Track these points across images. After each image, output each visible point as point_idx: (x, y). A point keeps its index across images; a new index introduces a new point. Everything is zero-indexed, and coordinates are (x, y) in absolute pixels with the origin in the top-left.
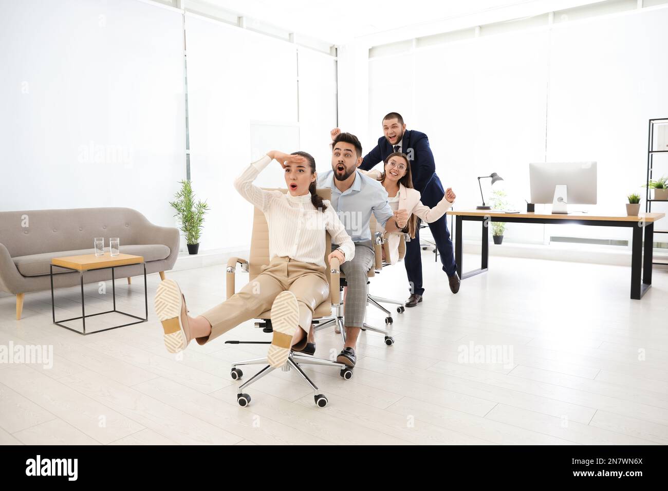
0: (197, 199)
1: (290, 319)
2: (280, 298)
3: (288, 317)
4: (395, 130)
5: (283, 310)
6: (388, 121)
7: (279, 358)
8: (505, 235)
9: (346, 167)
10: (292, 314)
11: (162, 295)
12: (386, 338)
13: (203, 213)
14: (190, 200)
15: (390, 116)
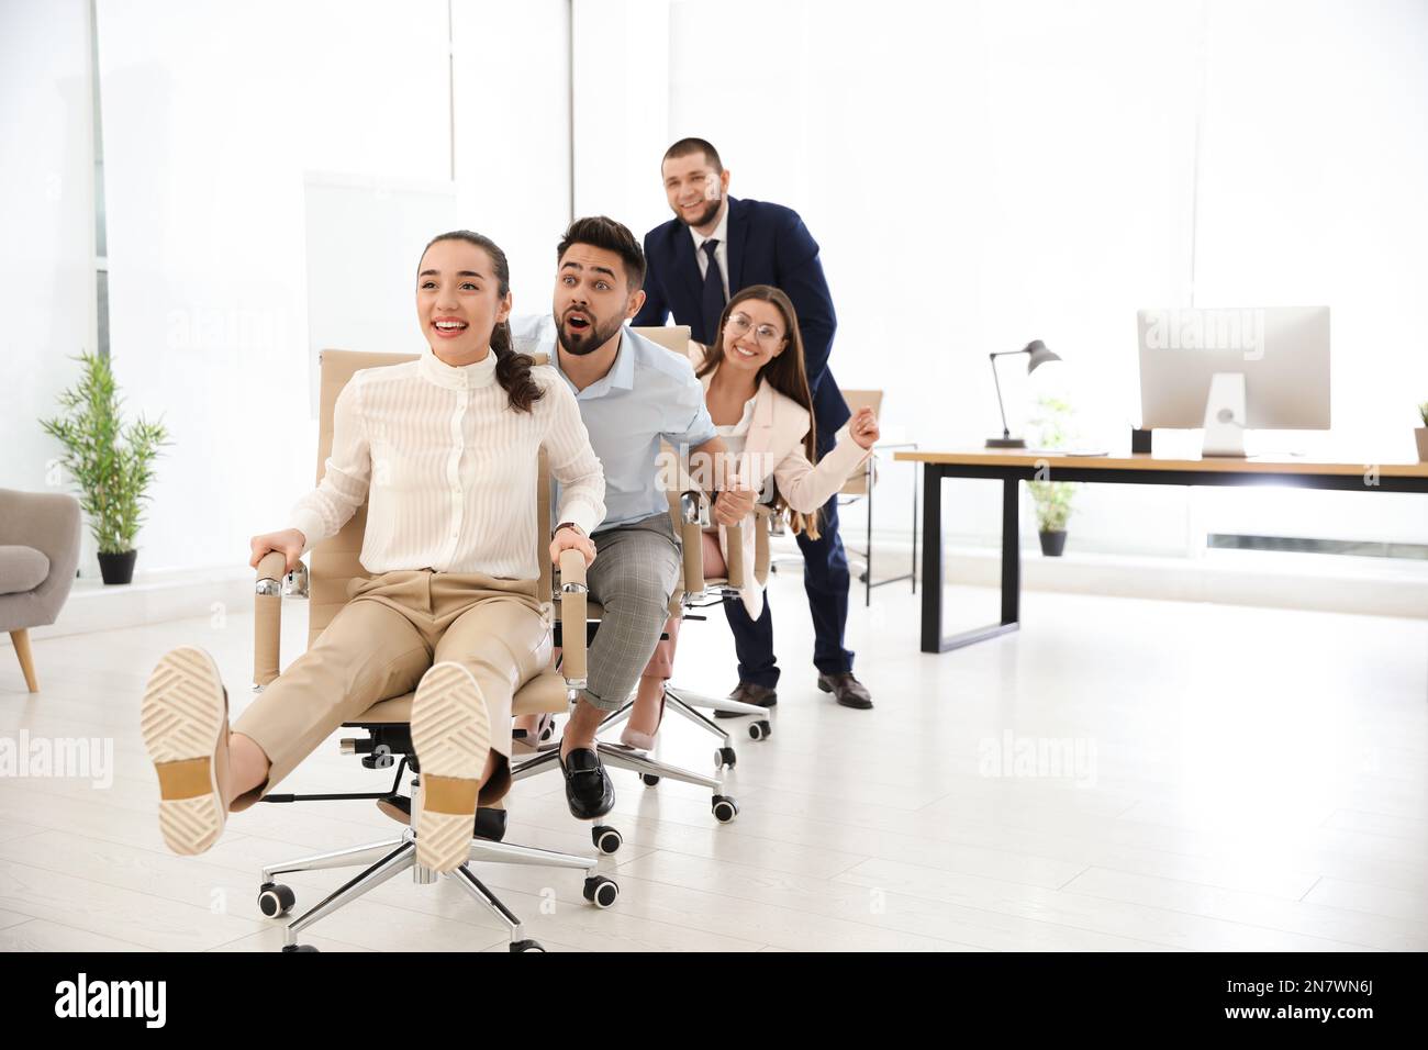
0: (129, 412)
1: (466, 738)
2: (431, 684)
3: (460, 734)
4: (698, 186)
5: (443, 716)
6: (675, 161)
7: (452, 843)
8: (1073, 529)
9: (594, 319)
10: (471, 724)
11: (167, 690)
12: (716, 799)
13: (151, 454)
14: (108, 415)
15: (681, 148)
